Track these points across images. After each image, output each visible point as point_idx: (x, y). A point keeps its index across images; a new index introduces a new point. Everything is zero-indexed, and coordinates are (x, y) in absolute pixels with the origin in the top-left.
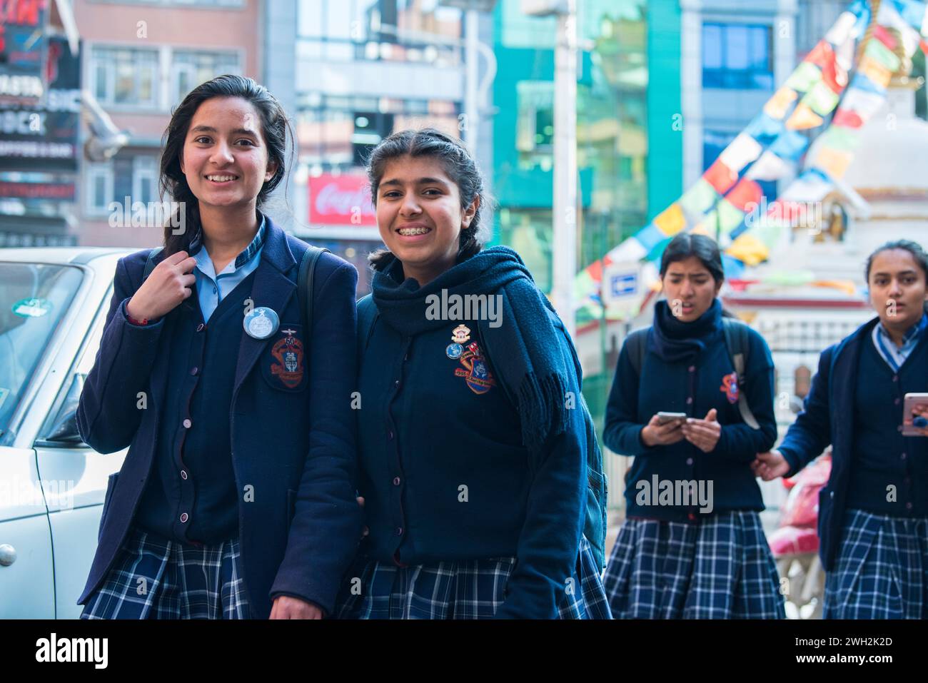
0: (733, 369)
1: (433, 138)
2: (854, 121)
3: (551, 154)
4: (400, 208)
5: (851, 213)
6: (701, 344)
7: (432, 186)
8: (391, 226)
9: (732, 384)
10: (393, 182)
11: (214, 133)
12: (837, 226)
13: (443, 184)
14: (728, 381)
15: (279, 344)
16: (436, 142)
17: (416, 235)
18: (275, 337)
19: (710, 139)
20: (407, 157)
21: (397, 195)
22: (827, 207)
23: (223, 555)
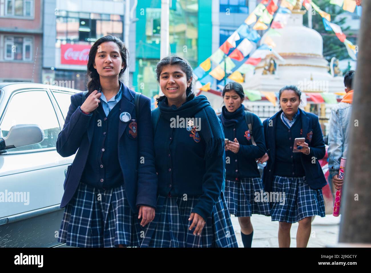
0: (248, 129)
1: (177, 59)
2: (279, 26)
3: (160, 37)
4: (168, 82)
5: (278, 63)
6: (237, 121)
7: (178, 74)
8: (165, 88)
9: (248, 134)
10: (166, 73)
11: (105, 53)
12: (272, 68)
13: (181, 73)
14: (247, 133)
15: (131, 124)
16: (178, 60)
17: (174, 90)
18: (130, 122)
19: (222, 32)
20: (169, 65)
21: (166, 77)
22: (268, 61)
23: (112, 192)
